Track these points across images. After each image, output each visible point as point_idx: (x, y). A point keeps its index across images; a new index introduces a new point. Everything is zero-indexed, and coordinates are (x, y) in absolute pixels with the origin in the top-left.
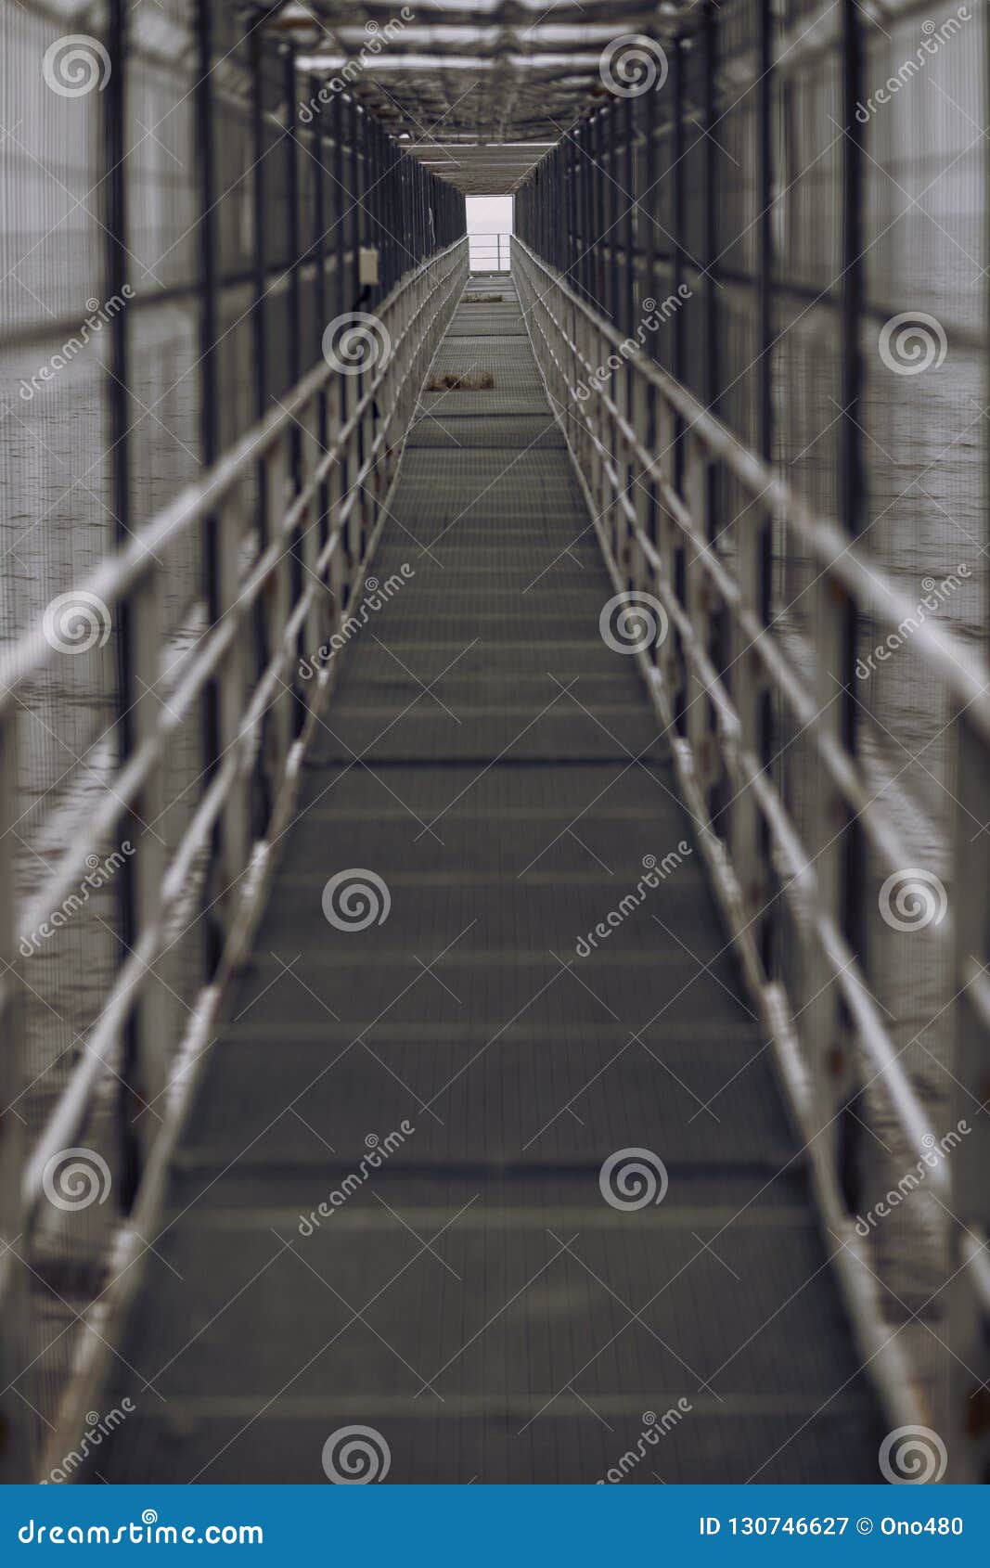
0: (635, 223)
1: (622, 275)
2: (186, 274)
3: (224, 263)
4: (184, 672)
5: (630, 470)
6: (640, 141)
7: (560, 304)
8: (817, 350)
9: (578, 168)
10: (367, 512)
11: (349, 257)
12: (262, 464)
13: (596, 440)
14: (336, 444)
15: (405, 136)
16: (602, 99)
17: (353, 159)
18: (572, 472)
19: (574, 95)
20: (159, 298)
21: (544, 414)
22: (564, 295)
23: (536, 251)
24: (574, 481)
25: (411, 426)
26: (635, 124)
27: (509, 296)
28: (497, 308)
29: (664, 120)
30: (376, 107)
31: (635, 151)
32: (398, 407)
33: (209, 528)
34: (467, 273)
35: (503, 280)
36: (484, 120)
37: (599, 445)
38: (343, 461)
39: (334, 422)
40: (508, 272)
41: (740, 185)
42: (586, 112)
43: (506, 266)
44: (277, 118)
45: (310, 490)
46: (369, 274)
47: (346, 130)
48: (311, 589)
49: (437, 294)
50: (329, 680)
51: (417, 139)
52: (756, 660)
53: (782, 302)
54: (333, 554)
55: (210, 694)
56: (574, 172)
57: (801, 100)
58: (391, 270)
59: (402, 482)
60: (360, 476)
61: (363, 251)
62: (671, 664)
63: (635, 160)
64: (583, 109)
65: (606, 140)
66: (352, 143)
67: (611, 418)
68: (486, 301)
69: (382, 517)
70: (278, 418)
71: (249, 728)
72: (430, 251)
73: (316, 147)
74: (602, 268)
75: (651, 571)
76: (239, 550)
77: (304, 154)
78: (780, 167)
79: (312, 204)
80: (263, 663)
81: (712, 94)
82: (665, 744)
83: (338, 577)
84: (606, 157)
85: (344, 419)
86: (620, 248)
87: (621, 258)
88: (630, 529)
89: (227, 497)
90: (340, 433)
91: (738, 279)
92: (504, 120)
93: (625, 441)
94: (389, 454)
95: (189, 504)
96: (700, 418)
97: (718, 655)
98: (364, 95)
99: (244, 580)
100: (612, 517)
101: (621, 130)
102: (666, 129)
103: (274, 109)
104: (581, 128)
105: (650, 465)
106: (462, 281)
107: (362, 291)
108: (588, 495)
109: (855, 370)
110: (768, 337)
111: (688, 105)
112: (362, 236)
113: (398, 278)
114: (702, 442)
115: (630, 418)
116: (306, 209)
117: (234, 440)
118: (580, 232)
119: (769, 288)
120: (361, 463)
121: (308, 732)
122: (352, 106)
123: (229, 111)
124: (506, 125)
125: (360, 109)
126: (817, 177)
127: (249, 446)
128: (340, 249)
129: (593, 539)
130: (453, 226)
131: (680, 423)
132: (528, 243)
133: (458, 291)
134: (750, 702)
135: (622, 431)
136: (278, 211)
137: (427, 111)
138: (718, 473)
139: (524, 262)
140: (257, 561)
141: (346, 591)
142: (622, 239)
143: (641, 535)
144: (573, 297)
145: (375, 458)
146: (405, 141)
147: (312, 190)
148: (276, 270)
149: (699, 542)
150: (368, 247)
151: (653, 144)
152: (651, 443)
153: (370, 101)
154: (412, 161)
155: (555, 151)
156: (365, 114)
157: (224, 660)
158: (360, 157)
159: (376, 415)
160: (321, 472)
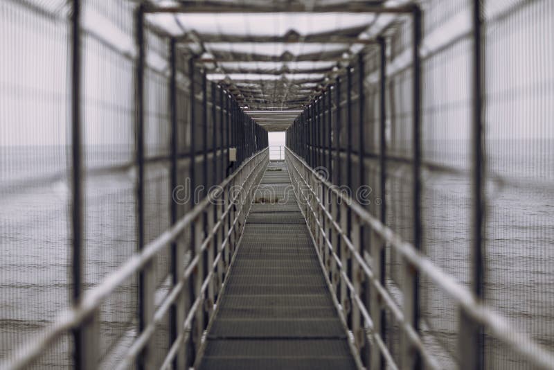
0: (332, 138)
1: (327, 159)
2: (166, 153)
3: (180, 150)
4: (164, 300)
5: (330, 230)
6: (335, 107)
7: (303, 170)
8: (403, 180)
9: (310, 120)
10: (232, 246)
11: (225, 151)
12: (193, 225)
13: (317, 220)
14: (220, 220)
15: (246, 107)
16: (320, 92)
17: (227, 114)
18: (308, 233)
19: (309, 91)
20: (156, 160)
21: (297, 212)
22: (305, 167)
23: (294, 152)
24: (309, 236)
25: (248, 215)
26: (332, 102)
27: (284, 169)
28: (278, 173)
29: (343, 99)
30: (236, 95)
31: (332, 112)
32: (243, 209)
33: (173, 247)
34: (268, 161)
35: (282, 163)
36: (276, 100)
37: (318, 222)
38: (223, 227)
39: (219, 212)
40: (283, 161)
41: (373, 121)
42: (314, 98)
43: (283, 158)
44: (200, 97)
45: (210, 236)
46: (233, 157)
47: (225, 103)
48: (211, 273)
49: (257, 167)
50: (217, 309)
51: (251, 109)
52: (380, 298)
53: (389, 163)
54: (219, 261)
55: (173, 309)
56: (309, 122)
57: (397, 88)
58: (241, 157)
59: (244, 236)
60: (229, 233)
61: (230, 149)
62: (346, 302)
63: (332, 115)
64: (312, 97)
65: (321, 108)
66: (227, 109)
67: (323, 211)
68: (276, 170)
69: (237, 248)
70: (199, 208)
71: (187, 323)
72: (255, 152)
73: (213, 109)
74: (319, 156)
75: (338, 268)
76: (184, 256)
77: (209, 112)
78: (388, 113)
79: (212, 131)
80: (193, 300)
81: (362, 88)
82: (344, 332)
83: (220, 270)
84: (321, 115)
85: (223, 211)
86: (327, 148)
87: (327, 152)
88: (330, 253)
89: (180, 236)
90: (222, 216)
91: (372, 156)
92: (283, 101)
93: (329, 220)
94: (240, 225)
95: (166, 237)
96: (357, 209)
97: (364, 298)
98: (231, 90)
99: (186, 268)
100: (323, 249)
101: (327, 104)
102: (344, 102)
103: (199, 93)
104: (312, 104)
105: (338, 227)
106: (266, 164)
107: (230, 163)
108: (314, 241)
109: (418, 188)
110: (384, 178)
111: (352, 93)
112: (230, 143)
113: (243, 160)
114: (358, 217)
115: (330, 211)
116: (210, 131)
117: (183, 215)
118: (311, 143)
119: (384, 159)
120: (229, 228)
121: (209, 327)
122: (227, 95)
123: (182, 92)
124: (284, 103)
125: (230, 96)
126: (403, 116)
127: (188, 218)
128: (222, 148)
129: (317, 257)
130: (264, 143)
131: (350, 210)
132: (292, 149)
133: (265, 167)
134: (377, 315)
135: (327, 216)
136: (199, 131)
137: (255, 97)
138: (365, 229)
139: (290, 156)
140: (190, 262)
141: (224, 275)
142: (327, 144)
143: (334, 254)
144: (309, 168)
145: (234, 226)
146: (246, 110)
147: (212, 124)
148: (199, 153)
149: (357, 255)
150: (232, 147)
151: (339, 109)
152: (338, 219)
153: (234, 93)
154: (249, 117)
155: (302, 114)
156: (231, 99)
157: (178, 297)
158: (230, 114)
159: (235, 210)
160: (215, 230)
